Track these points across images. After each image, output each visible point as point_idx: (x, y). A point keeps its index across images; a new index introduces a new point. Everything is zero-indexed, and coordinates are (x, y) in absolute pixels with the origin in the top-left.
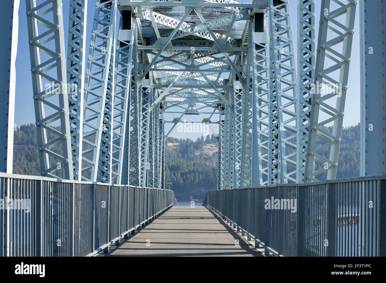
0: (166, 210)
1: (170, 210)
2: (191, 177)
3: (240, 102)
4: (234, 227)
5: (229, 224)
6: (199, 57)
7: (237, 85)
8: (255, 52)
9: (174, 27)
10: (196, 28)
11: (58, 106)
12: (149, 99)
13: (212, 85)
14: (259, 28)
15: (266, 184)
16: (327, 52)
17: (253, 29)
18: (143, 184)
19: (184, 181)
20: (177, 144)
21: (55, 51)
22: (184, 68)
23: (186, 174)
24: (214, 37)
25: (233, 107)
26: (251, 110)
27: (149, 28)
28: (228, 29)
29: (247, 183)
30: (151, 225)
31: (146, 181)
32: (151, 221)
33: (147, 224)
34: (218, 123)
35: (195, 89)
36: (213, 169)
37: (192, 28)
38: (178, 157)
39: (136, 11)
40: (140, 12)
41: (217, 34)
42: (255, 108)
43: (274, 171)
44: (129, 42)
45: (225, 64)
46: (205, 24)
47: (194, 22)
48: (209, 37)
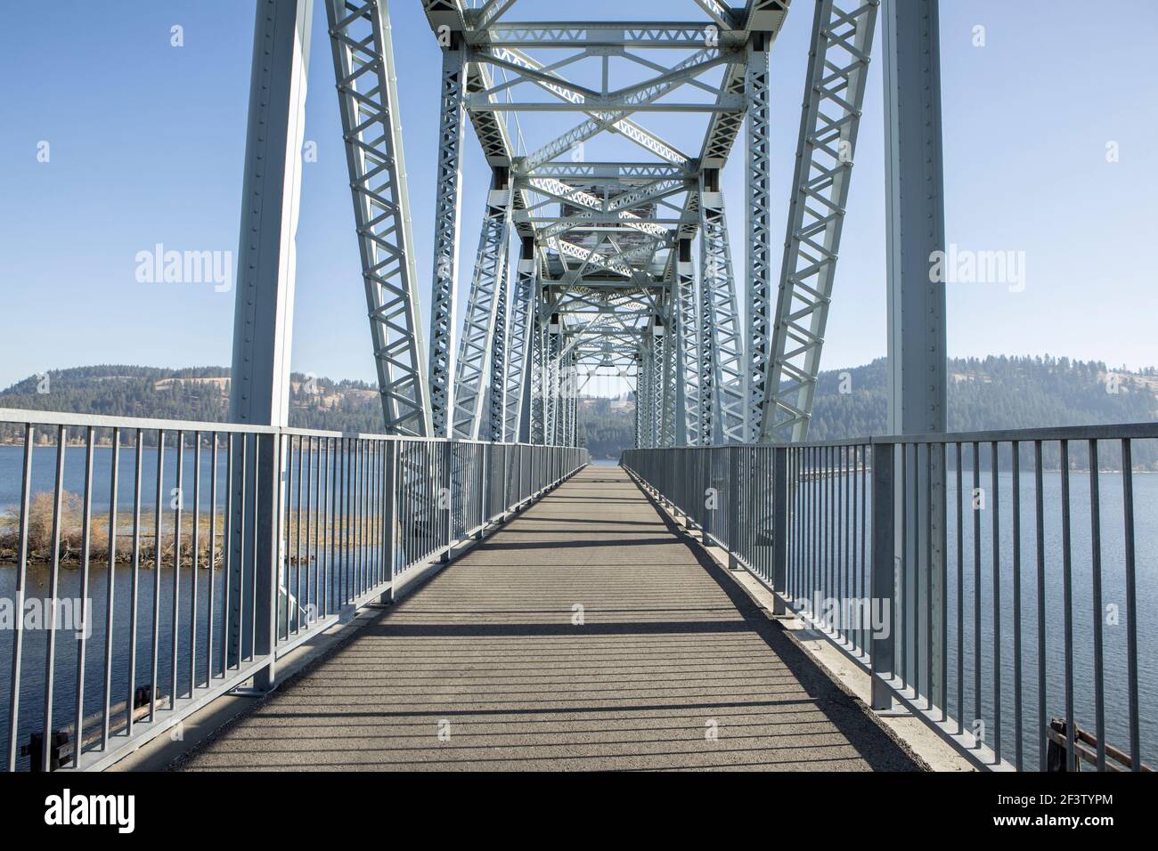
0: (579, 471)
1: (583, 470)
2: (608, 434)
3: (660, 351)
4: (655, 494)
5: (648, 489)
6: (614, 299)
7: (658, 330)
8: (680, 285)
9: (584, 259)
10: (611, 262)
11: (405, 328)
12: (559, 347)
13: (630, 331)
14: (686, 257)
15: (695, 443)
17: (678, 259)
18: (549, 443)
19: (601, 439)
20: (593, 401)
21: (396, 245)
22: (597, 309)
23: (603, 431)
24: (632, 271)
25: (652, 356)
26: (675, 356)
27: (556, 262)
28: (647, 263)
29: (670, 442)
30: (557, 490)
31: (555, 438)
32: (557, 486)
33: (552, 489)
34: (636, 376)
35: (609, 338)
36: (630, 427)
37: (606, 260)
38: (595, 414)
39: (540, 238)
40: (544, 240)
41: (635, 270)
42: (679, 353)
43: (705, 427)
44: (530, 274)
45: (645, 307)
46: (621, 254)
47: (608, 255)
48: (626, 273)
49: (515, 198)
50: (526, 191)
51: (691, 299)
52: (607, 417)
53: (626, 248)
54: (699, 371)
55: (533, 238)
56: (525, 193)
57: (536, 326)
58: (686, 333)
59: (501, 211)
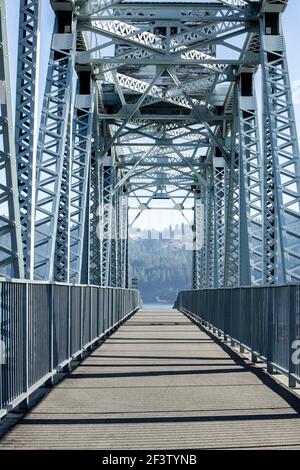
2: (157, 274)
3: (221, 187)
6: (171, 129)
7: (219, 162)
8: (243, 121)
9: (142, 91)
10: (169, 93)
11: (5, 184)
12: (111, 180)
13: (187, 162)
14: (247, 90)
17: (239, 93)
22: (154, 141)
23: (151, 270)
24: (191, 103)
25: (212, 188)
26: (237, 191)
27: (111, 93)
28: (208, 94)
29: (234, 281)
30: (117, 333)
32: (116, 329)
33: (112, 332)
35: (165, 168)
37: (164, 93)
38: (141, 250)
39: (97, 71)
40: (101, 73)
41: (194, 100)
42: (242, 190)
43: (270, 266)
44: (88, 109)
45: (204, 137)
46: (180, 87)
47: (166, 86)
48: (184, 104)
49: (78, 42)
50: (88, 33)
51: (253, 135)
52: (156, 253)
53: (184, 79)
54: (262, 209)
55: (89, 72)
56: (86, 35)
57: (93, 162)
58: (248, 170)
59: (65, 55)
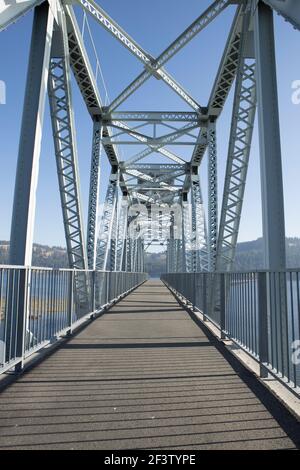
4: (175, 291)
5: (172, 289)
9: (147, 200)
14: (186, 199)
15: (190, 271)
16: (230, 196)
17: (183, 200)
18: (133, 271)
19: (153, 269)
21: (74, 195)
23: (154, 266)
29: (180, 271)
30: (137, 290)
31: (135, 269)
33: (134, 289)
34: (167, 245)
36: (164, 264)
38: (151, 260)
39: (130, 192)
47: (156, 199)
49: (120, 177)
50: (125, 174)
53: (163, 196)
55: (127, 192)
59: (115, 182)
